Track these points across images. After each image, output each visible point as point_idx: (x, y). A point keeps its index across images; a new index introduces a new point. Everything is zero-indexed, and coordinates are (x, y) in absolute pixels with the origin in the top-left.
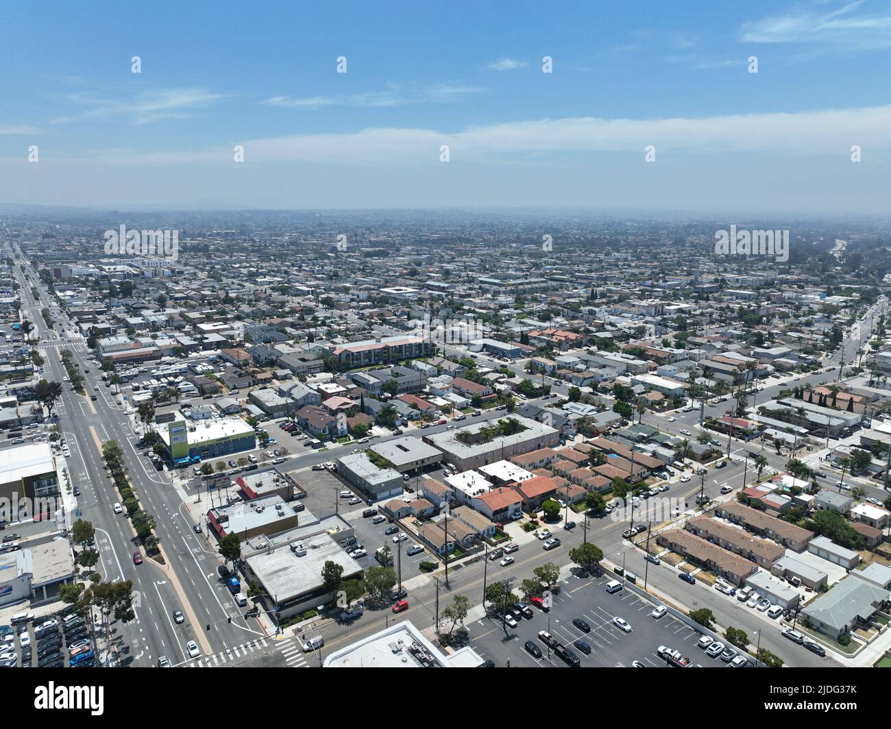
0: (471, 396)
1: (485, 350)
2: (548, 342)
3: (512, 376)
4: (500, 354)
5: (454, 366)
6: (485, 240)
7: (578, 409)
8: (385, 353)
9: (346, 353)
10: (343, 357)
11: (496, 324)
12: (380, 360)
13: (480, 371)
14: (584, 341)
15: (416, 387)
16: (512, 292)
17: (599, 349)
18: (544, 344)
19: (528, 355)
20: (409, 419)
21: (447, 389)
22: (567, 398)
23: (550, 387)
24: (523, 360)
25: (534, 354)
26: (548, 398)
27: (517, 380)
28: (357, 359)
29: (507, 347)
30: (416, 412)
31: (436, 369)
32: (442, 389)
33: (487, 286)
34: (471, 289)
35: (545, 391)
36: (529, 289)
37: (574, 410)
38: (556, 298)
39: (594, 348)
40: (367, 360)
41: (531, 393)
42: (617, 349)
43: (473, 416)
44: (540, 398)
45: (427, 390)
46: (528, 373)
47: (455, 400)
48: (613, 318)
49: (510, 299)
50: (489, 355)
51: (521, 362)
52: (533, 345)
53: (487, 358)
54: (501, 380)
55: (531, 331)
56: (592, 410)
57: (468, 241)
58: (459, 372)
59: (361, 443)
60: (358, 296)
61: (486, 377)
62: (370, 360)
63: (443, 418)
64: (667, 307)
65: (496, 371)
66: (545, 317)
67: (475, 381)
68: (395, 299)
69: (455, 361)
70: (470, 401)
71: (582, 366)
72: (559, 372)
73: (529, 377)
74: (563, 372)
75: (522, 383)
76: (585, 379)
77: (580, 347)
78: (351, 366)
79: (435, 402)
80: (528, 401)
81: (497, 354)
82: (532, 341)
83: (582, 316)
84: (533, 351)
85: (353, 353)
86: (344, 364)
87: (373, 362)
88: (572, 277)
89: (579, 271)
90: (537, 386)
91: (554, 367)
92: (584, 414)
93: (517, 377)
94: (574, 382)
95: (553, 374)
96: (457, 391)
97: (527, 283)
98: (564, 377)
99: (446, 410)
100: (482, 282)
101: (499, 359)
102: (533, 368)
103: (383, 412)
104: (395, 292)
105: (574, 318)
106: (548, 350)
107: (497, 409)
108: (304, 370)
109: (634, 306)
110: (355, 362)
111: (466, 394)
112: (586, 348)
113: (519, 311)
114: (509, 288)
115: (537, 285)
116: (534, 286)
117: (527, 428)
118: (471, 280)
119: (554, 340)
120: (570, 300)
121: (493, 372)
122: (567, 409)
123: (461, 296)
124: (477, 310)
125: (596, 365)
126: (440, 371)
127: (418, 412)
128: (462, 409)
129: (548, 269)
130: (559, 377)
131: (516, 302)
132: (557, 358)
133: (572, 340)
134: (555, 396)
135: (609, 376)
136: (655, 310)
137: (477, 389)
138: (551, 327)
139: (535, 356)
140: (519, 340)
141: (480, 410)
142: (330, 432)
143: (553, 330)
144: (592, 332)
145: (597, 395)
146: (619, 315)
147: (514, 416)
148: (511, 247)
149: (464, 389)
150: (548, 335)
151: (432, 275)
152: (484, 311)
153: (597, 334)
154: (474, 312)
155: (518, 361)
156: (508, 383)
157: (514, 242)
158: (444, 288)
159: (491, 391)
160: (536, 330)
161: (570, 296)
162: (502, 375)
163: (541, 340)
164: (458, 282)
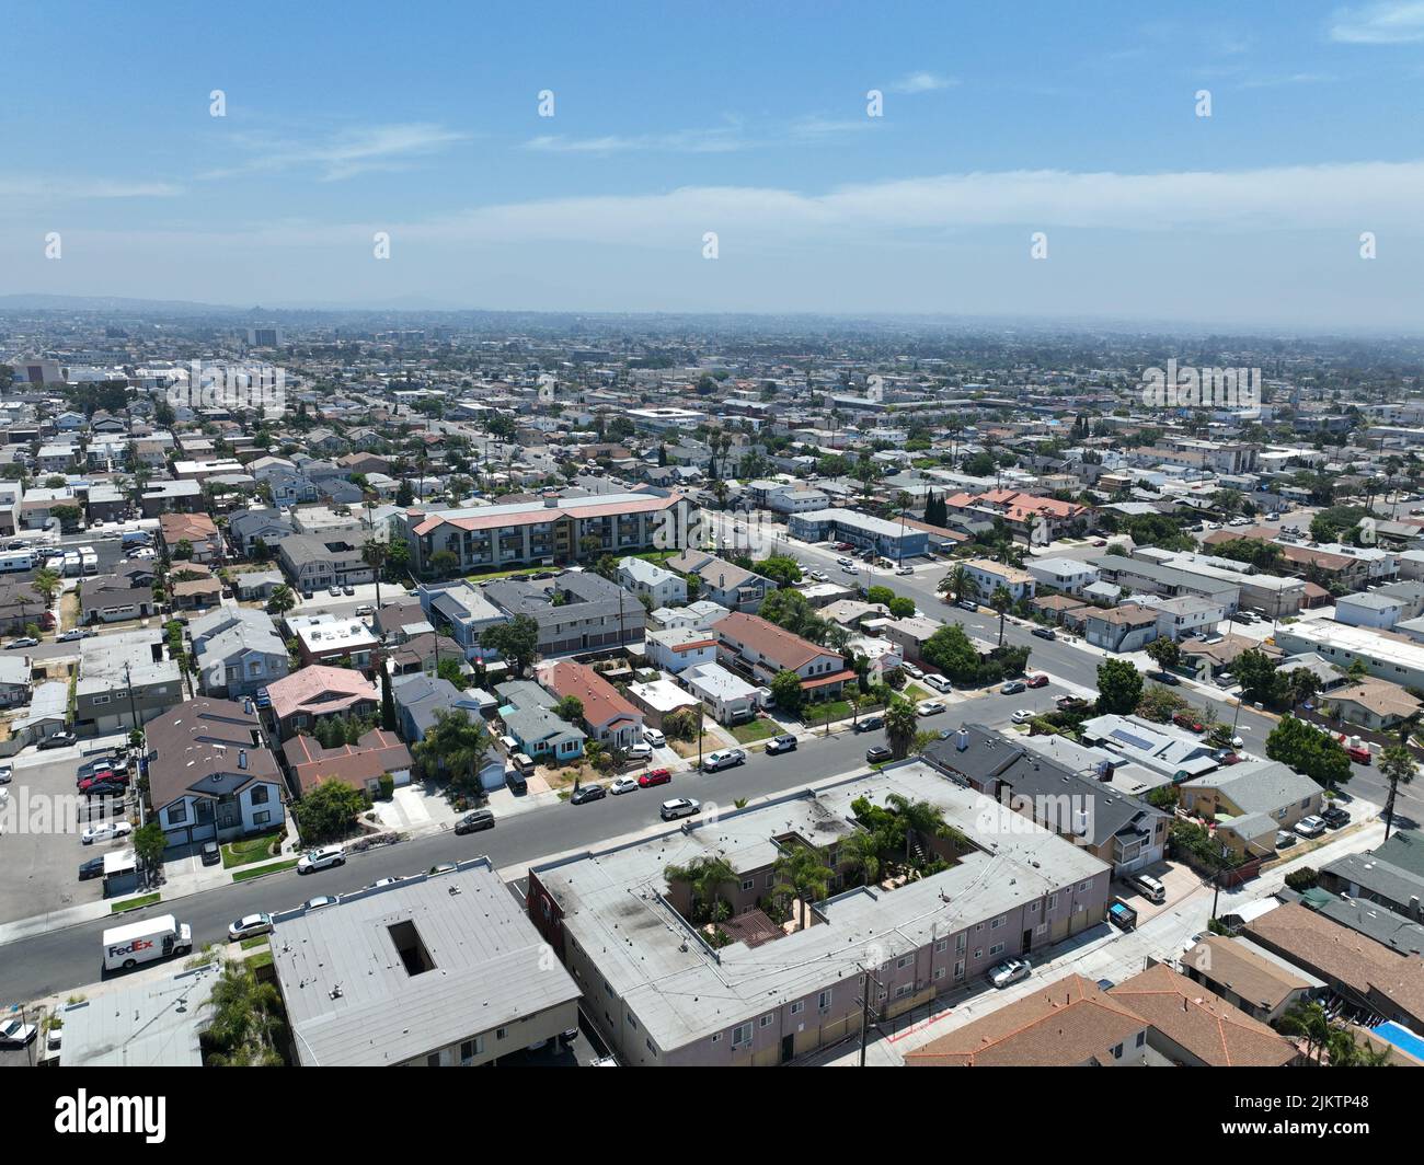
0: (769, 676)
1: (832, 536)
2: (999, 522)
3: (904, 610)
4: (872, 547)
5: (735, 577)
6: (850, 351)
7: (1147, 746)
8: (563, 535)
9: (447, 533)
10: (439, 543)
11: (863, 475)
12: (546, 553)
13: (808, 593)
14: (1090, 522)
15: (611, 638)
16: (901, 422)
17: (1139, 541)
18: (988, 526)
19: (945, 553)
20: (537, 761)
21: (699, 648)
22: (1091, 695)
23: (1025, 652)
24: (932, 566)
25: (961, 550)
26: (1019, 689)
27: (922, 627)
28: (482, 549)
29: (891, 529)
30: (572, 732)
31: (683, 583)
32: (682, 650)
33: (850, 411)
34: (814, 415)
35: (1009, 664)
36: (938, 417)
37: (1130, 750)
38: (997, 432)
39: (1122, 539)
40: (512, 553)
41: (964, 669)
42: (1190, 545)
43: (771, 752)
44: (997, 688)
45: (637, 649)
46: (948, 602)
47: (714, 691)
48: (1142, 474)
49: (896, 435)
50: (841, 550)
51: (929, 574)
52: (956, 527)
53: (838, 556)
54: (872, 623)
55: (950, 493)
56: (1196, 754)
57: (821, 350)
58: (748, 595)
59: (310, 870)
60: (576, 421)
61: (823, 614)
62: (519, 553)
63: (666, 758)
64: (1262, 455)
65: (859, 594)
66: (979, 467)
67: (792, 627)
68: (649, 426)
69: (744, 563)
70: (766, 693)
71: (1102, 588)
72: (1043, 602)
73: (956, 616)
74: (1055, 603)
75: (936, 638)
76: (1129, 628)
77: (1078, 537)
78: (464, 567)
79: (649, 698)
80: (956, 698)
81: (862, 548)
82: (954, 518)
83: (1069, 466)
84: (960, 543)
85: (468, 534)
86: (439, 562)
87: (527, 557)
88: (1023, 400)
89: (1035, 392)
90: (985, 647)
91: (1026, 586)
92: (1173, 767)
93: (919, 614)
94: (1093, 636)
95: (1026, 611)
96: (730, 655)
97: (933, 408)
98: (1060, 619)
99: (679, 728)
100: (839, 404)
101: (868, 560)
102: (963, 589)
103: (441, 737)
104: (656, 415)
105: (1047, 470)
106: (1000, 538)
107: (857, 729)
108: (325, 574)
109: (1183, 448)
110: (476, 557)
111: (757, 669)
112: (1094, 539)
113: (917, 455)
114: (895, 415)
115: (954, 411)
116: (947, 412)
117: (969, 846)
118: (818, 403)
119: (1012, 516)
120: (1029, 438)
121: (848, 597)
122: (1101, 743)
123: (792, 426)
124: (822, 450)
125: (1149, 585)
126: (695, 590)
127: (578, 734)
128: (736, 722)
129: (972, 389)
130: (1043, 616)
131: (910, 437)
132: (1027, 562)
133: (1059, 518)
134: (1043, 682)
135: (1199, 622)
136: (1237, 460)
137: (790, 653)
138: (1000, 488)
139: (965, 555)
140: (920, 514)
141: (793, 729)
142: (204, 814)
143: (1006, 494)
144: (1102, 502)
145: (1176, 683)
146: (1153, 466)
147: (916, 784)
148: (898, 361)
149: (751, 652)
150: (995, 505)
151: (741, 392)
152: (839, 453)
153: (1118, 506)
154: (815, 453)
155: (921, 568)
156: (893, 635)
157: (903, 353)
158: (759, 410)
159: (838, 664)
160: (963, 491)
161: (1028, 431)
162: (873, 608)
163: (978, 517)
164: (791, 405)
